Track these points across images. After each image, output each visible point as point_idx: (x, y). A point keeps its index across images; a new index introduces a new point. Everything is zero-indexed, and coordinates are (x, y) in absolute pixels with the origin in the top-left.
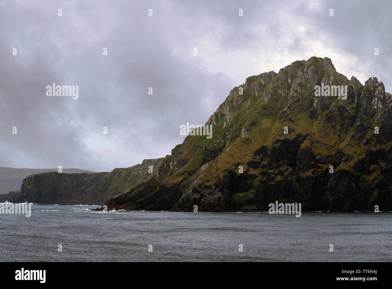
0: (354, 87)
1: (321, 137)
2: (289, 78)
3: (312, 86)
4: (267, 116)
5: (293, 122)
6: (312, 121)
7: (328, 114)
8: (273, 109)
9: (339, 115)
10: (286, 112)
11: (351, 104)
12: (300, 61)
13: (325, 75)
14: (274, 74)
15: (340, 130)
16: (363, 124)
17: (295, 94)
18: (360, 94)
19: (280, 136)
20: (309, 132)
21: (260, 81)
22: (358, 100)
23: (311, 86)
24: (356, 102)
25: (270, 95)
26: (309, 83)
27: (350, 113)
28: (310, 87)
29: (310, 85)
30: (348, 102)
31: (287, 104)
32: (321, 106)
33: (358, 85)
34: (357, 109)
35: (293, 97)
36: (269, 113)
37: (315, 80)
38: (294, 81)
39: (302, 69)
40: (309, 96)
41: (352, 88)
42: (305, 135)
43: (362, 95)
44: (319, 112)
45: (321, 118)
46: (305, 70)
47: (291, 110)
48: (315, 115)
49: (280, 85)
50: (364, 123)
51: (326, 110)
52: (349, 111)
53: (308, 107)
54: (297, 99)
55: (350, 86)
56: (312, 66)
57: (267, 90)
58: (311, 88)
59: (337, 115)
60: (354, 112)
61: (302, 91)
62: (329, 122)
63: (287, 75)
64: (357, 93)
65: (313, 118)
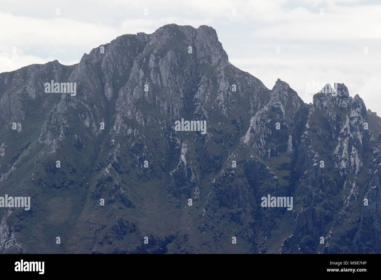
0: (283, 111)
1: (204, 244)
2: (107, 84)
3: (171, 106)
4: (59, 190)
5: (130, 205)
6: (178, 201)
7: (220, 183)
8: (74, 171)
9: (249, 185)
10: (110, 179)
11: (277, 156)
12: (133, 36)
13: (203, 74)
14: (61, 68)
15: (252, 225)
16: (314, 210)
17: (130, 131)
18: (301, 128)
19: (101, 243)
20: (173, 233)
21: (25, 90)
22: (294, 145)
23: (169, 108)
24: (290, 149)
25: (62, 132)
26: (163, 100)
27: (277, 180)
28: (166, 109)
29: (166, 104)
30: (269, 151)
31: (111, 158)
32: (199, 160)
33: (294, 104)
34: (295, 169)
35: (123, 138)
36: (63, 183)
37: (179, 92)
38: (121, 93)
39: (141, 61)
40: (166, 133)
41: (278, 113)
42: (164, 239)
43: (306, 132)
44: (193, 177)
45: (200, 195)
46: (152, 63)
47: (121, 173)
48: (185, 187)
49: (87, 106)
50: (315, 208)
51: (211, 172)
52: (273, 175)
53: (163, 164)
54: (137, 144)
55: (273, 107)
56: (169, 53)
57: (51, 119)
58: (169, 111)
59: (242, 187)
60: (285, 178)
61: (145, 120)
62: (222, 204)
63: (101, 75)
64: (292, 125)
65: (180, 193)
